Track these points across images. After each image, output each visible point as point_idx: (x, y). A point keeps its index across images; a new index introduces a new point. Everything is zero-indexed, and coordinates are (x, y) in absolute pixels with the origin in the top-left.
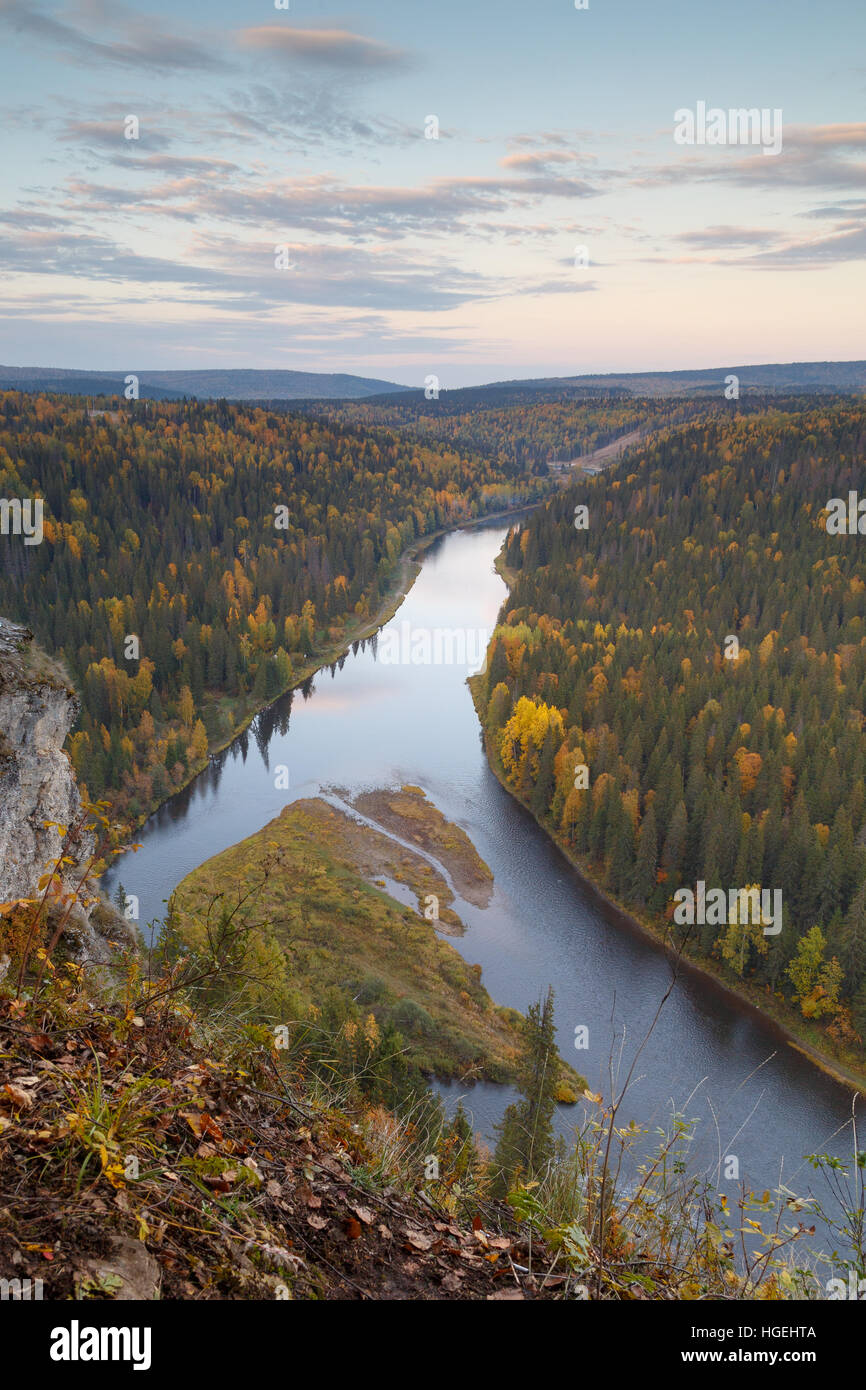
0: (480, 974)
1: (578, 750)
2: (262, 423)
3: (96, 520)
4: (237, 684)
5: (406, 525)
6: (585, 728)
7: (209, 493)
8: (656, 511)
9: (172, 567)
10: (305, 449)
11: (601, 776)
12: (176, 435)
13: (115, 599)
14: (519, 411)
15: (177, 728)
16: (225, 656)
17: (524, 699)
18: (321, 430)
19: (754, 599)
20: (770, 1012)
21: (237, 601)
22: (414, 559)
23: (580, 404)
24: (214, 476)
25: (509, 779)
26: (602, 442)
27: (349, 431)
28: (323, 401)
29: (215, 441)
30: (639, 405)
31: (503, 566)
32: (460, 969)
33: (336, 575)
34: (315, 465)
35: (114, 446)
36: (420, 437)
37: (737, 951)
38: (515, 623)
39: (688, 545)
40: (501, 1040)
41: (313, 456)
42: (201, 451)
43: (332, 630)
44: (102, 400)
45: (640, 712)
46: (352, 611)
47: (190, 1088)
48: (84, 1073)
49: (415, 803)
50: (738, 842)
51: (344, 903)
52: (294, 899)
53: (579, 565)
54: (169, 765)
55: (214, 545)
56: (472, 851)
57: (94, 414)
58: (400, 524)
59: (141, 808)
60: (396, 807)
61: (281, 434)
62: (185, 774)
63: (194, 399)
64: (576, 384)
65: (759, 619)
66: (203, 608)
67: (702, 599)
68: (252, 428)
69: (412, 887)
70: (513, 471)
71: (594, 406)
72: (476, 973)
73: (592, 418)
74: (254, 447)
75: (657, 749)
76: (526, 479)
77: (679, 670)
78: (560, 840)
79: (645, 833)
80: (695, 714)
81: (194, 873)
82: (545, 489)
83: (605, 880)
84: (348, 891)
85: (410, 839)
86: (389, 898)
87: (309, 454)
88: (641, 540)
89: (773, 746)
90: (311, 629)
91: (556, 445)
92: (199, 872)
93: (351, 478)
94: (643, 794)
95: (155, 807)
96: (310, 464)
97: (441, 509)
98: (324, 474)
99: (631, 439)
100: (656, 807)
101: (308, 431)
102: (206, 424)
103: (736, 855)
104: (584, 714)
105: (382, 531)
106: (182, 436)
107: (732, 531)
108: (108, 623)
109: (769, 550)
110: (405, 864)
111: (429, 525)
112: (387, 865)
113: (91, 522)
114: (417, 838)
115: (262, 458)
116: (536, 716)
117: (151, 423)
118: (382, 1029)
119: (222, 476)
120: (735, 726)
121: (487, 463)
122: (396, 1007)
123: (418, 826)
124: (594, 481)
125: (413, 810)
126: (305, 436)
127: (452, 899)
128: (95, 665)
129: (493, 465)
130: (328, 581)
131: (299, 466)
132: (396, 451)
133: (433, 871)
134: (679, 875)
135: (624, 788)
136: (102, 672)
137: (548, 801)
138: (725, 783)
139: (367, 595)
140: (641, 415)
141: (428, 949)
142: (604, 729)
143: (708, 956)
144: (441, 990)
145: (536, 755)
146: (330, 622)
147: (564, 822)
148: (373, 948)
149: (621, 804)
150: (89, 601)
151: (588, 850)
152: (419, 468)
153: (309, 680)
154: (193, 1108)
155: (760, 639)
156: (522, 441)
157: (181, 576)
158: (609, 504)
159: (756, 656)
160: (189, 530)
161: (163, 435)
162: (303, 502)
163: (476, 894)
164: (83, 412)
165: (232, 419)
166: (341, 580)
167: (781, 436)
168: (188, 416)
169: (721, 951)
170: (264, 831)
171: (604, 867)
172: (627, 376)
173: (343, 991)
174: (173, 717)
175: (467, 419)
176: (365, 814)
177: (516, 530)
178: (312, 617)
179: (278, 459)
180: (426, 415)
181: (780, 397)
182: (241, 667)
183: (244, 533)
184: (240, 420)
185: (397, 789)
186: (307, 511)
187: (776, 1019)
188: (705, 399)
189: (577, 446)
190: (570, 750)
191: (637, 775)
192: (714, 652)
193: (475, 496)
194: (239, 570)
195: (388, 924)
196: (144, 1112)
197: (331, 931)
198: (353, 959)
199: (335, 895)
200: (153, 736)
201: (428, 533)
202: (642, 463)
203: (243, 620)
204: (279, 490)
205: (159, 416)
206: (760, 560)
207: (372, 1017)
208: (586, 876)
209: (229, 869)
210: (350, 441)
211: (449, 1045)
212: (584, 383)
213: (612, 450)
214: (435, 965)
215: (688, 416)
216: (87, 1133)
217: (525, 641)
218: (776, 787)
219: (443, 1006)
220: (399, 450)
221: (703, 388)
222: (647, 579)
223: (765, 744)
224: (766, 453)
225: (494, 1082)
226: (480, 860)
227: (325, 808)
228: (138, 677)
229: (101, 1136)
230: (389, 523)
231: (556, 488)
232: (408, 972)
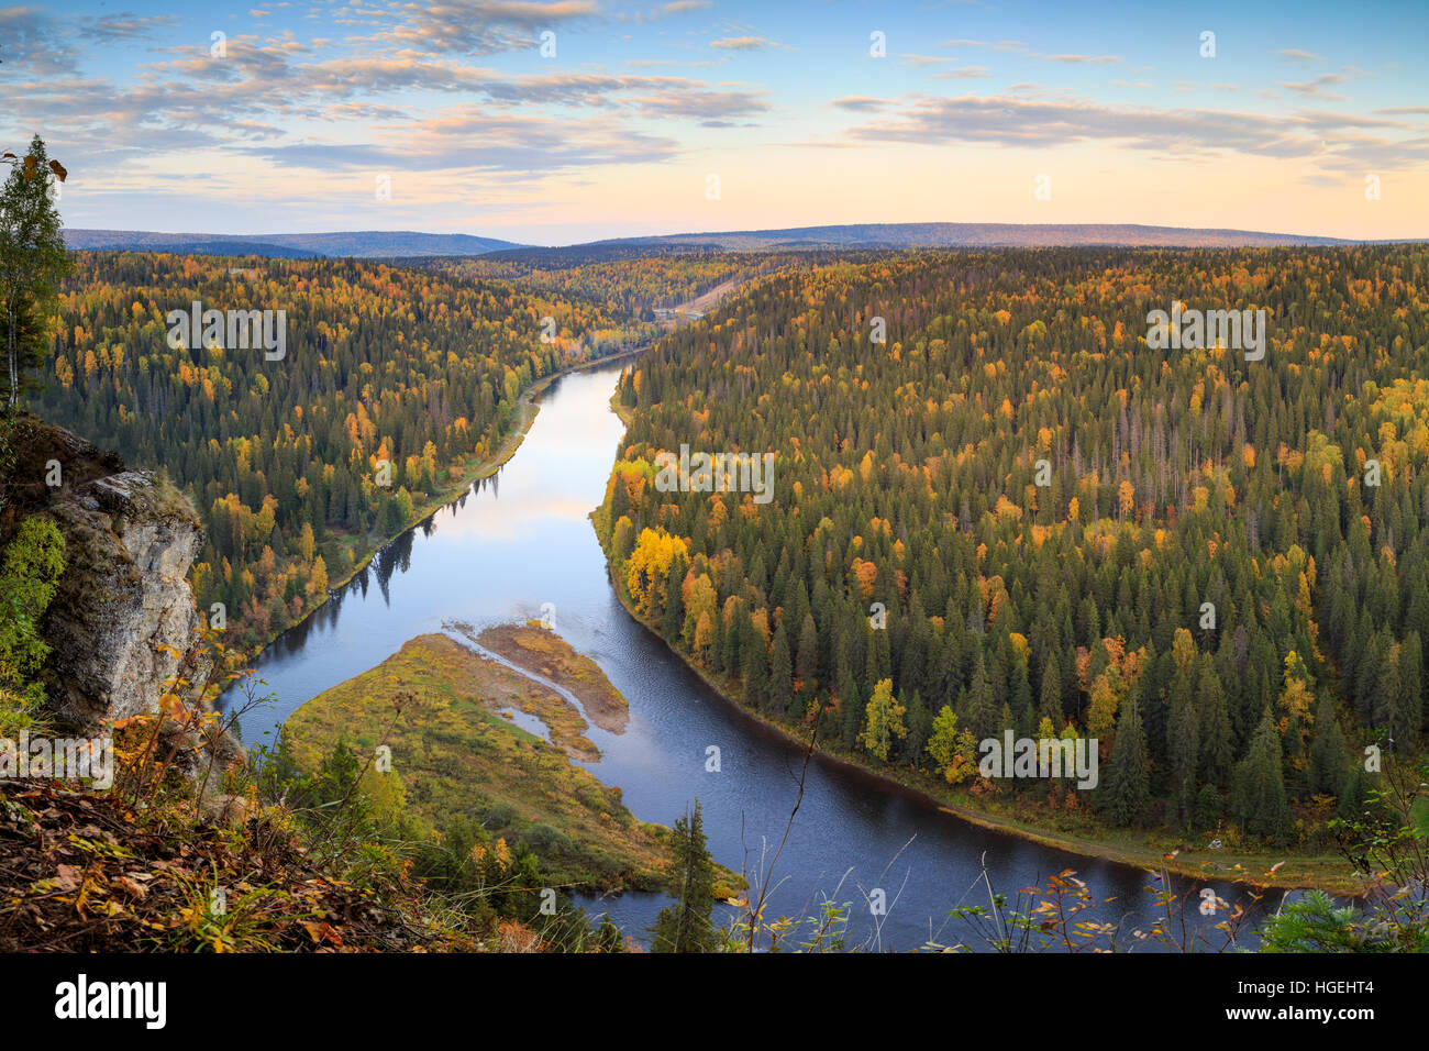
0: (621, 796)
1: (704, 576)
2: (385, 277)
3: (230, 365)
4: (359, 523)
5: (524, 369)
6: (710, 554)
7: (335, 341)
8: (755, 349)
9: (299, 409)
10: (426, 300)
11: (729, 599)
12: (307, 289)
13: (243, 438)
14: (625, 264)
15: (297, 563)
16: (347, 495)
17: (647, 531)
18: (441, 283)
19: (850, 424)
20: (918, 787)
21: (359, 442)
22: (532, 401)
23: (679, 258)
24: (340, 325)
25: (637, 609)
26: (700, 291)
27: (468, 284)
28: (443, 257)
29: (342, 294)
30: (730, 259)
31: (619, 405)
32: (599, 792)
33: (456, 417)
34: (436, 314)
35: (250, 300)
36: (534, 289)
37: (879, 740)
38: (633, 459)
39: (786, 379)
40: (648, 853)
41: (433, 307)
42: (329, 304)
43: (453, 470)
44: (242, 260)
45: (761, 535)
46: (472, 451)
47: (309, 900)
48: (198, 877)
49: (542, 637)
50: (866, 644)
51: (469, 734)
52: (415, 731)
53: (690, 401)
54: (288, 599)
55: (338, 389)
56: (605, 680)
57: (234, 272)
58: (518, 368)
59: (259, 638)
60: (522, 641)
61: (403, 288)
62: (304, 608)
63: (324, 258)
64: (674, 241)
65: (856, 441)
66: (326, 449)
67: (805, 426)
68: (377, 282)
69: (542, 717)
70: (622, 317)
71: (691, 260)
72: (616, 797)
73: (690, 270)
74: (377, 300)
75: (779, 568)
76: (634, 324)
77: (792, 493)
78: (695, 664)
79: (778, 647)
80: (811, 532)
81: (309, 703)
82: (652, 333)
83: (743, 696)
84: (473, 723)
85: (538, 671)
86: (519, 729)
87: (429, 305)
88: (745, 377)
89: (885, 554)
90: (432, 469)
91: (660, 294)
92: (315, 703)
93: (470, 327)
94: (771, 613)
95: (272, 638)
96: (431, 315)
97: (556, 354)
98: (444, 322)
99: (726, 288)
100: (785, 623)
101: (429, 285)
102: (335, 279)
103: (865, 656)
104: (707, 541)
105: (501, 375)
106: (312, 291)
107: (823, 366)
108: (235, 461)
109: (857, 380)
110: (534, 696)
111: (545, 369)
112: (514, 697)
113: (226, 367)
114: (546, 670)
115: (386, 309)
116: (659, 547)
117: (285, 279)
118: (513, 851)
119: (348, 326)
120: (848, 539)
121: (597, 311)
122: (529, 831)
123: (546, 659)
124: (697, 325)
125: (540, 644)
126: (426, 289)
127: (585, 727)
128: (221, 500)
129: (603, 313)
130: (448, 423)
131: (420, 316)
132: (511, 301)
133: (564, 702)
134: (815, 682)
135: (752, 608)
136: (227, 508)
137: (679, 627)
138: (847, 592)
139: (487, 435)
140: (734, 267)
141: (562, 776)
142: (728, 553)
143: (853, 749)
144: (580, 813)
145: (663, 584)
146: (451, 462)
147: (697, 646)
148: (501, 777)
149: (751, 622)
150: (219, 440)
151: (723, 669)
152: (534, 317)
153: (430, 519)
154: (314, 918)
155: (859, 460)
156: (628, 292)
157: (306, 420)
158: (713, 345)
159: (858, 474)
160: (315, 375)
161: (294, 289)
162: (424, 348)
163: (610, 721)
164: (224, 270)
165: (359, 275)
166: (461, 422)
167: (853, 284)
168: (318, 272)
169: (864, 743)
170: (384, 665)
171: (741, 684)
172: (718, 234)
173: (469, 817)
174: (294, 553)
175: (577, 272)
176: (489, 649)
177: (629, 371)
178: (433, 457)
179: (401, 310)
180: (539, 269)
181: (848, 252)
182: (362, 506)
183: (368, 378)
184: (366, 276)
185: (522, 624)
186: (428, 357)
187: (925, 791)
188: (786, 254)
189: (678, 294)
190: (697, 577)
191: (764, 594)
192: (821, 474)
193: (588, 341)
194: (362, 412)
195: (518, 754)
196: (261, 916)
197: (455, 762)
198: (480, 788)
199: (460, 726)
200: (274, 570)
201: (545, 376)
202: (739, 308)
203: (365, 460)
204: (401, 338)
205: (292, 272)
206: (851, 389)
207: (502, 842)
208: (723, 694)
209: (345, 701)
210: (468, 293)
211: (591, 863)
212: (680, 241)
213: (711, 297)
214: (570, 790)
215: (774, 267)
216: (201, 927)
217: (645, 476)
218: (893, 591)
219: (582, 828)
220: (515, 301)
221: (783, 244)
222: (754, 411)
223: (877, 553)
224: (843, 299)
225: (644, 891)
226: (613, 688)
227: (447, 643)
228: (262, 512)
229: (216, 930)
230: (506, 367)
231: (663, 332)
232: (541, 799)
